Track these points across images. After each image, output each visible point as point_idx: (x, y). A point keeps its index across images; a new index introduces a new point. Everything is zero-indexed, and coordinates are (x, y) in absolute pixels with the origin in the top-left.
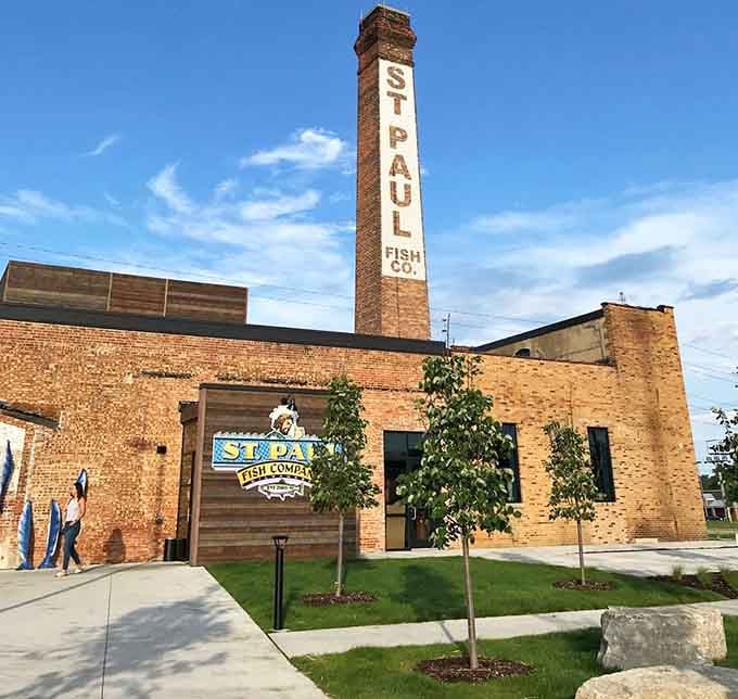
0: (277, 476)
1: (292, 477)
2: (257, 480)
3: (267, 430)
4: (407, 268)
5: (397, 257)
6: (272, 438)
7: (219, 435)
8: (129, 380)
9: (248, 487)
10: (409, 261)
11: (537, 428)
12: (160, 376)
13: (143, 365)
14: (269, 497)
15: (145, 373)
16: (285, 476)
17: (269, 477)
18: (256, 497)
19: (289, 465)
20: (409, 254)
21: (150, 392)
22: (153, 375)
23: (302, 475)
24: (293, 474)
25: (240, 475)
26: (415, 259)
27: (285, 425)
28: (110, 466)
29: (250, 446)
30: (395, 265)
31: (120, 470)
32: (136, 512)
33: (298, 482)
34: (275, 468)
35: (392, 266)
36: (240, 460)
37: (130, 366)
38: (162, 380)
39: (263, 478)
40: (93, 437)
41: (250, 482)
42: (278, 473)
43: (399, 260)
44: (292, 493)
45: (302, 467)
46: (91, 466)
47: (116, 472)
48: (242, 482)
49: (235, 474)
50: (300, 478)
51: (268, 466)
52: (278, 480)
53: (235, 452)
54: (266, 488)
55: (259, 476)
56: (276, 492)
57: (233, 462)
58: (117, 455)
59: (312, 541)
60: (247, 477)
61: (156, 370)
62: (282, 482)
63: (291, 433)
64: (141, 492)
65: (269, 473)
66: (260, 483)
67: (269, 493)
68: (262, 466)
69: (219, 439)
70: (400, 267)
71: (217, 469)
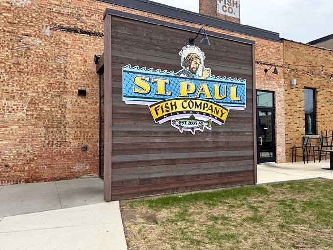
0: (188, 112)
1: (201, 113)
2: (169, 115)
3: (177, 68)
4: (230, 10)
5: (225, 4)
6: (182, 75)
7: (127, 68)
8: (47, 32)
9: (161, 122)
10: (232, 6)
11: (327, 91)
12: (76, 31)
13: (59, 21)
14: (181, 132)
15: (61, 28)
16: (195, 112)
17: (181, 113)
18: (169, 131)
19: (199, 102)
20: (232, 2)
21: (67, 45)
22: (69, 30)
23: (209, 112)
24: (201, 110)
25: (152, 110)
26: (235, 5)
27: (193, 65)
28: (35, 104)
29: (161, 82)
30: (224, 8)
31: (45, 108)
32: (63, 142)
33: (206, 119)
34: (186, 105)
35: (223, 8)
36: (152, 95)
37: (46, 19)
38: (78, 36)
39: (175, 114)
40: (16, 78)
41: (162, 117)
42: (188, 109)
43: (227, 5)
44: (201, 127)
45: (209, 104)
46: (16, 103)
47: (41, 109)
48: (155, 116)
49: (146, 108)
50: (207, 115)
51: (179, 103)
52: (188, 116)
53: (147, 87)
54: (177, 123)
55: (171, 112)
56: (187, 126)
57: (145, 96)
58: (41, 95)
59: (220, 170)
60: (160, 111)
61: (72, 27)
62: (192, 118)
63: (199, 72)
64: (67, 125)
65: (180, 109)
66: (173, 118)
67: (181, 128)
68: (173, 102)
69: (128, 72)
70: (227, 9)
71: (127, 102)
